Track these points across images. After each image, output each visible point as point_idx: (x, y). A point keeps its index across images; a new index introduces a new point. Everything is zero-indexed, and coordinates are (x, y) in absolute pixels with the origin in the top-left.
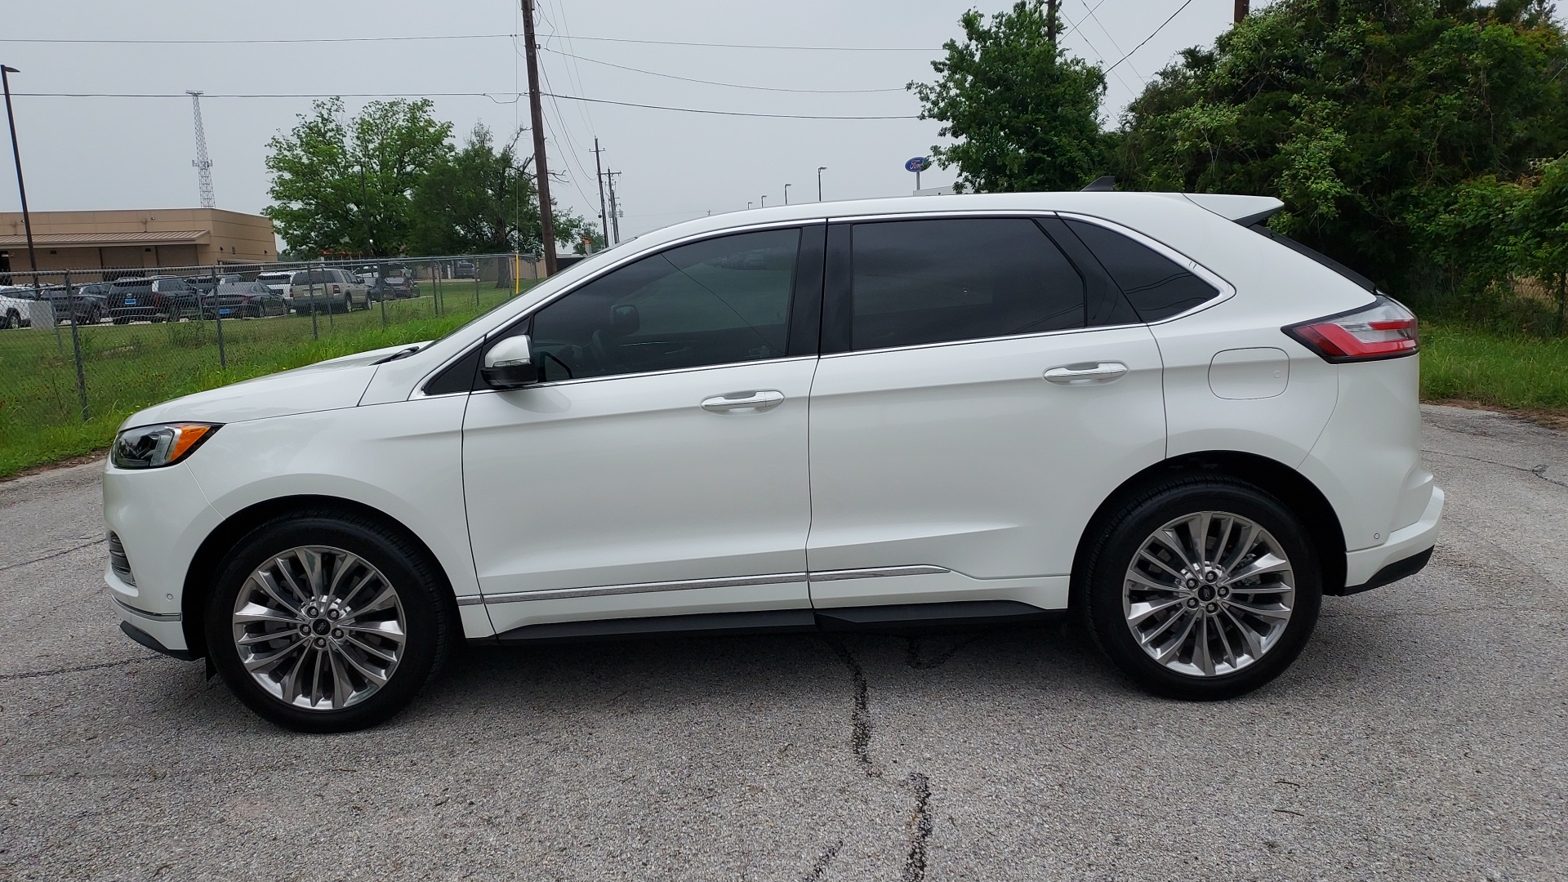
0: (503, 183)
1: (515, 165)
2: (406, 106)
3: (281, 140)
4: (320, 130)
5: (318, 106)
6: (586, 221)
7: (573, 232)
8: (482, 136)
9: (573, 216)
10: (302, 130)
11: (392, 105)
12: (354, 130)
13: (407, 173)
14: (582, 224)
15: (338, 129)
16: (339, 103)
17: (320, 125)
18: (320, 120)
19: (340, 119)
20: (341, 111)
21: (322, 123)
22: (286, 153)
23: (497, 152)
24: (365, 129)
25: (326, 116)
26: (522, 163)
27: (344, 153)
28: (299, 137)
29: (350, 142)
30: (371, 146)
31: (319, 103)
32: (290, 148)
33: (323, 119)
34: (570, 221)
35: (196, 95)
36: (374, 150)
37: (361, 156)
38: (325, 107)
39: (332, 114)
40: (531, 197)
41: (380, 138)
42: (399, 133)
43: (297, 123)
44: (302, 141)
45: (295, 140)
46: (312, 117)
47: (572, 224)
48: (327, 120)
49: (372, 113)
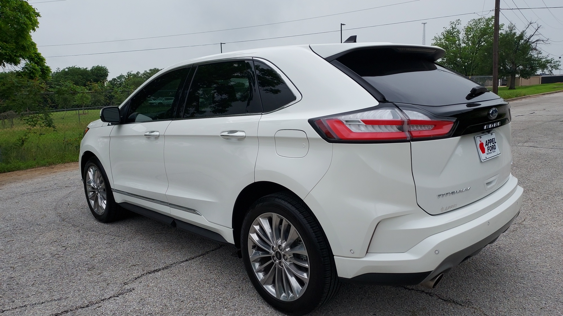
0: (518, 46)
1: (525, 38)
2: (485, 19)
3: (438, 37)
4: (451, 32)
5: (452, 23)
6: (555, 60)
7: (548, 65)
8: (511, 28)
9: (549, 58)
10: (445, 33)
11: (479, 20)
12: (465, 31)
13: (482, 46)
14: (552, 62)
15: (458, 32)
16: (459, 21)
17: (452, 30)
18: (452, 28)
19: (458, 27)
20: (460, 24)
21: (452, 29)
22: (439, 41)
23: (518, 35)
24: (468, 30)
25: (454, 27)
26: (528, 37)
27: (459, 40)
28: (444, 35)
29: (462, 36)
30: (470, 36)
31: (452, 22)
32: (440, 39)
33: (453, 28)
34: (548, 60)
35: (424, 24)
36: (471, 38)
37: (466, 40)
38: (454, 23)
39: (456, 26)
40: (530, 51)
41: (473, 33)
42: (481, 30)
43: (443, 30)
44: (444, 37)
45: (442, 37)
46: (449, 28)
47: (548, 62)
48: (454, 28)
49: (471, 24)
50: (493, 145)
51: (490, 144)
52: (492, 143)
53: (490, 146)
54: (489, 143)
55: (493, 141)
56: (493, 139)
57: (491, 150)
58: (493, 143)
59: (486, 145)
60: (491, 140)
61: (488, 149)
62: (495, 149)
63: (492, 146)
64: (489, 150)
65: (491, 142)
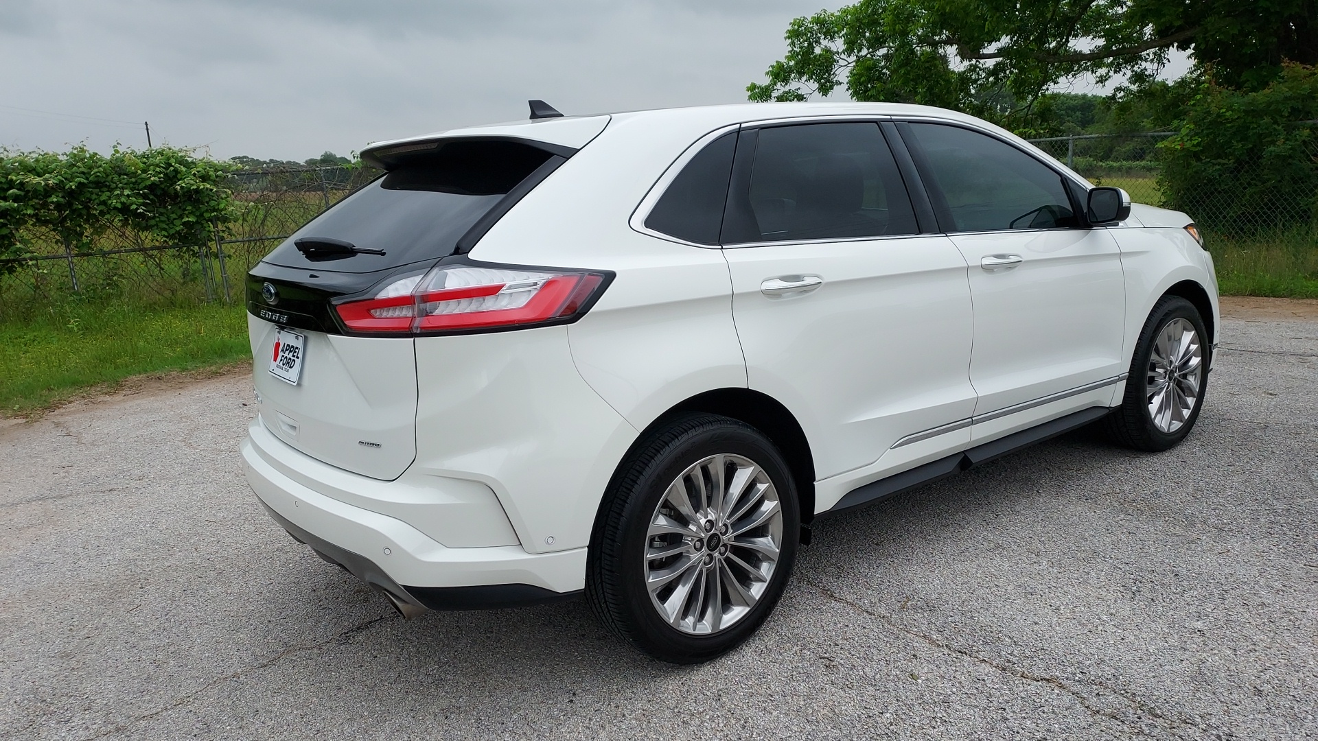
50: (292, 358)
51: (287, 352)
52: (291, 354)
53: (286, 357)
54: (287, 350)
55: (295, 352)
56: (297, 348)
57: (283, 365)
58: (294, 356)
59: (282, 350)
60: (293, 347)
61: (281, 360)
62: (291, 367)
63: (290, 359)
64: (282, 362)
65: (291, 351)
